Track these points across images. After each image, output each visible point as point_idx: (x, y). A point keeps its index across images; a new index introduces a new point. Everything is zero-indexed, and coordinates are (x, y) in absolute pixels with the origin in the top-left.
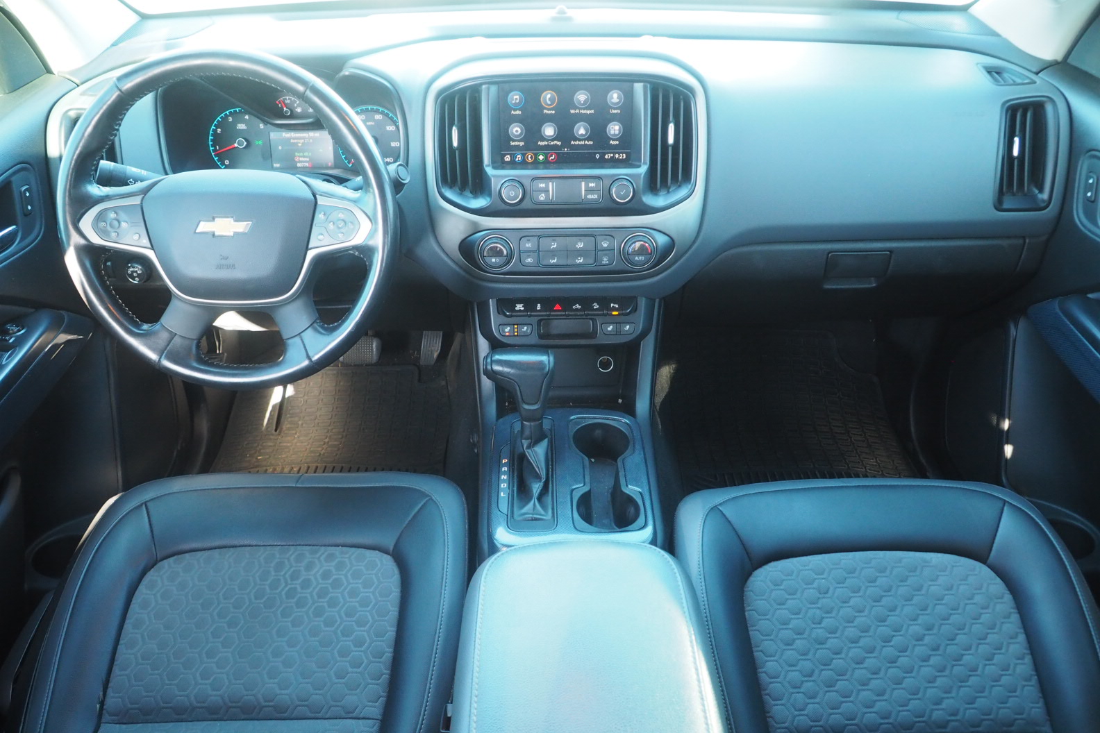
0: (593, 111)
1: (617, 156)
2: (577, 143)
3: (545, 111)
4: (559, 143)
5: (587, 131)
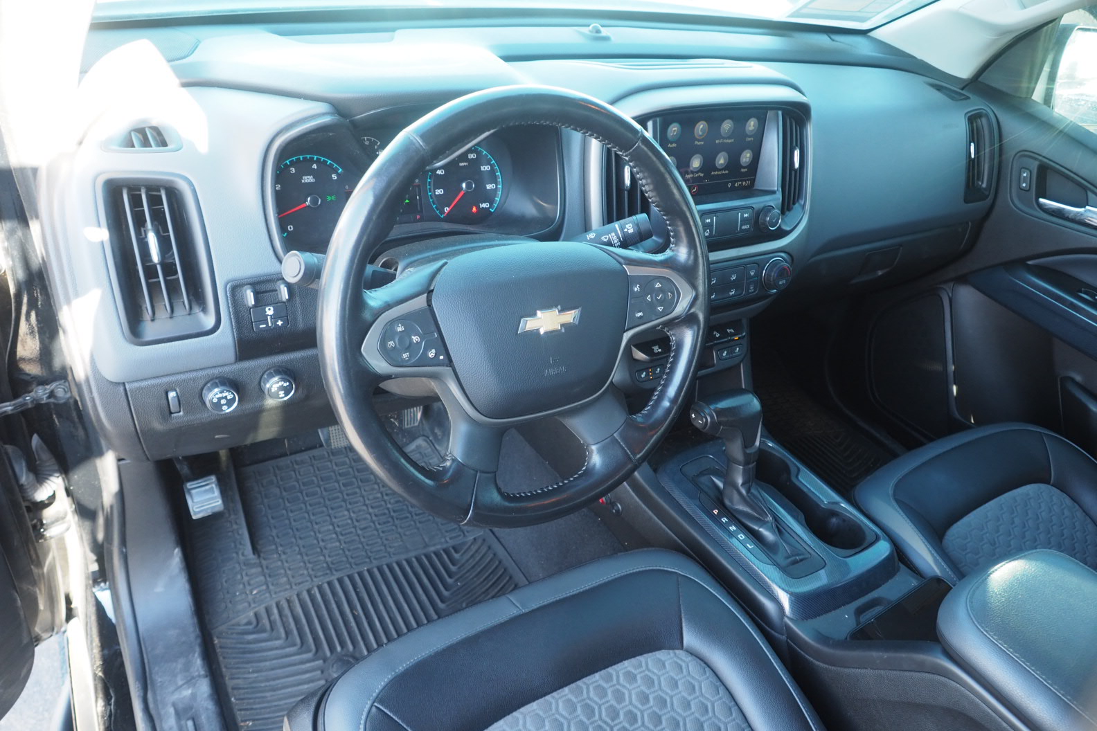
0: (733, 140)
1: (744, 183)
2: (716, 173)
3: (696, 143)
4: (702, 175)
5: (725, 162)
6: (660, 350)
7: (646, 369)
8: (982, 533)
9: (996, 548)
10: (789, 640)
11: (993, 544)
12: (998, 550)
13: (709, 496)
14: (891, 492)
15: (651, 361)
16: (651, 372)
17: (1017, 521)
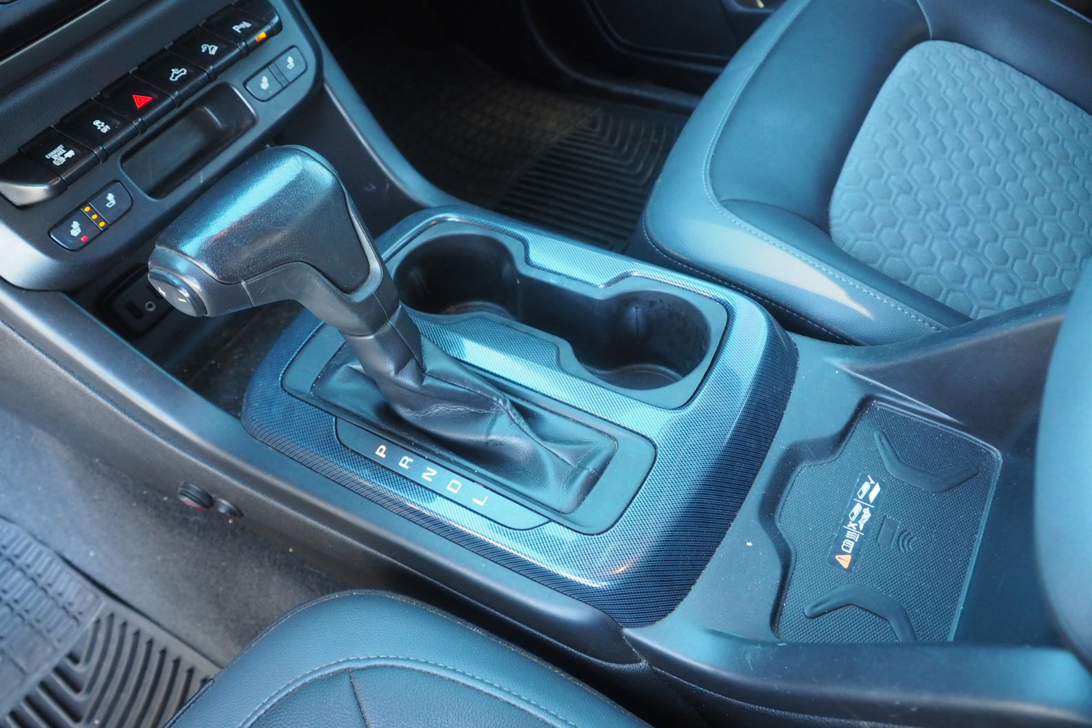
6: (71, 154)
7: (75, 213)
8: (883, 180)
9: (916, 194)
10: (654, 668)
11: (908, 190)
12: (920, 196)
13: (364, 420)
14: (708, 192)
15: (58, 192)
16: (91, 213)
17: (921, 126)
